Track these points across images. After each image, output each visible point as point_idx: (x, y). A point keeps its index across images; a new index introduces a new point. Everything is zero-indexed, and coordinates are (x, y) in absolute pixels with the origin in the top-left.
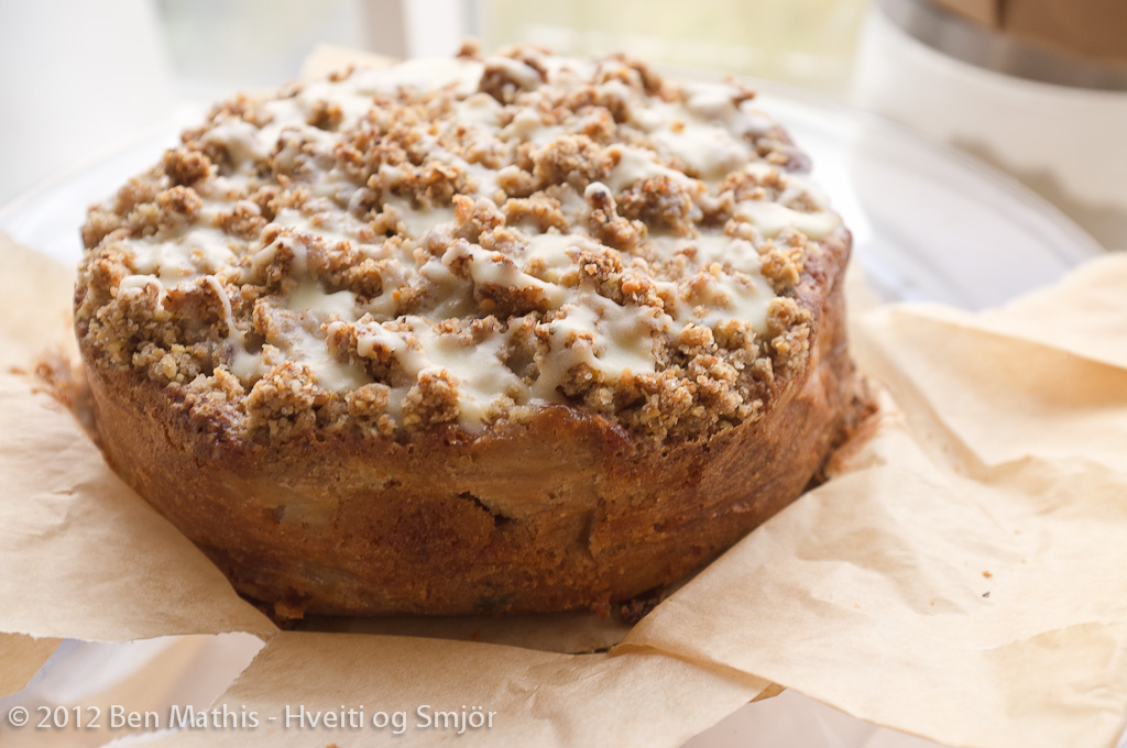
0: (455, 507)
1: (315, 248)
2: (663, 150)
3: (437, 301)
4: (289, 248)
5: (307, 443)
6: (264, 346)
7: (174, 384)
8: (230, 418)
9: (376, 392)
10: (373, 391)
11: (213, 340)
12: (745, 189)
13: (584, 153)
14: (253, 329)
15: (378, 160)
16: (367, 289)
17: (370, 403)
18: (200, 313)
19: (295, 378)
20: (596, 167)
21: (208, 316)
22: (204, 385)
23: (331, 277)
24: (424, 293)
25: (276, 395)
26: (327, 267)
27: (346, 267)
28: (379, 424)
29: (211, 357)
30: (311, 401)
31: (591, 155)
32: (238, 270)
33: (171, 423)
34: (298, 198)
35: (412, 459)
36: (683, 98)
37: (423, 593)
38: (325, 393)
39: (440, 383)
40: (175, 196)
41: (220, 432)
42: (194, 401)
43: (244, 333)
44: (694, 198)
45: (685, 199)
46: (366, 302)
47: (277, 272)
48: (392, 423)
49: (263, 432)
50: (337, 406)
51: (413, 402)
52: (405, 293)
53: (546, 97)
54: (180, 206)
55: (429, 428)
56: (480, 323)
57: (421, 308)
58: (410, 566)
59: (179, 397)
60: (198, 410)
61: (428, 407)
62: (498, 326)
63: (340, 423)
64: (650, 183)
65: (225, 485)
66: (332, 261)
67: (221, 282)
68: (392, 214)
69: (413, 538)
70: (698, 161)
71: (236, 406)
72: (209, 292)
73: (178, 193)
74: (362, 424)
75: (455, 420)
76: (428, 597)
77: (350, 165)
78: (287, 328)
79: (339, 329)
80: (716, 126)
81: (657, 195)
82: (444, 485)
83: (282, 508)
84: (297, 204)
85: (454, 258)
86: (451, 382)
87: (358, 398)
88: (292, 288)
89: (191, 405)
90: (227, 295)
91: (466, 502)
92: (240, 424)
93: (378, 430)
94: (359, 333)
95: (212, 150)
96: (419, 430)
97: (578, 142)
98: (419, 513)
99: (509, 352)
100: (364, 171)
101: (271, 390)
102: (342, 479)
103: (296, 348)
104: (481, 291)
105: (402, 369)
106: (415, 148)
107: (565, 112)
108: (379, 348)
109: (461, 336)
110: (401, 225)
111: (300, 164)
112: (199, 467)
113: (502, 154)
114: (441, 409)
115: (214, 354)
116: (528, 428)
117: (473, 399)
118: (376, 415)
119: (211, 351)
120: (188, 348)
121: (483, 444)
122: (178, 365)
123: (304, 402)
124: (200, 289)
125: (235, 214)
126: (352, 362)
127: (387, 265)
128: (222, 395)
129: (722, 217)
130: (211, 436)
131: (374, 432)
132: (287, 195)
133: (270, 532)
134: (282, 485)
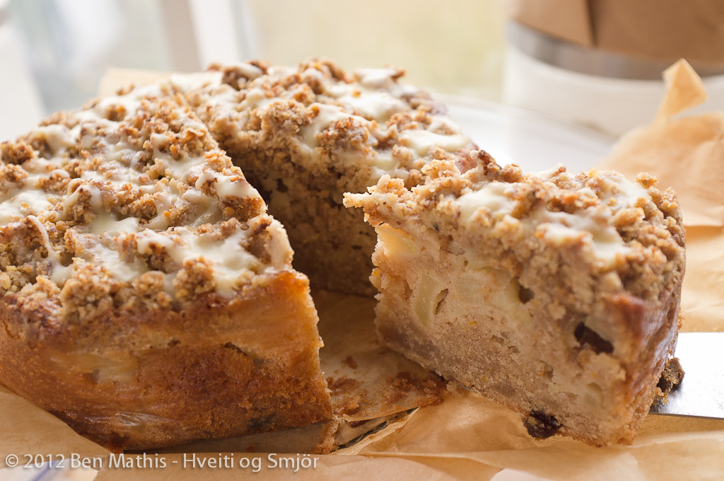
0: (223, 355)
1: (107, 190)
2: (347, 107)
3: (196, 216)
4: (87, 191)
5: (108, 320)
6: (73, 259)
7: (9, 293)
8: (51, 310)
9: (154, 277)
10: (151, 277)
11: (37, 260)
12: (404, 124)
13: (293, 109)
14: (66, 250)
15: (149, 131)
16: (146, 215)
17: (150, 285)
18: (26, 243)
19: (95, 274)
20: (302, 117)
21: (32, 244)
22: (31, 290)
23: (119, 209)
24: (186, 211)
25: (81, 288)
26: (116, 202)
27: (129, 201)
28: (158, 299)
29: (36, 271)
30: (107, 289)
31: (298, 110)
32: (53, 212)
33: (9, 320)
34: (95, 163)
35: (185, 321)
36: (358, 79)
37: (209, 422)
38: (118, 283)
39: (199, 265)
40: (7, 170)
41: (44, 320)
42: (24, 301)
43: (59, 252)
44: (372, 131)
45: (364, 130)
46: (146, 222)
47: (80, 208)
48: (168, 298)
49: (75, 316)
50: (127, 291)
51: (181, 281)
52: (173, 213)
53: (267, 81)
54: (12, 177)
55: (194, 298)
56: (226, 224)
57: (185, 221)
58: (196, 403)
59: (12, 300)
60: (26, 307)
61: (192, 283)
62: (239, 225)
63: (130, 303)
64: (341, 123)
65: (52, 359)
66: (119, 197)
67: (41, 220)
68: (161, 164)
69: (196, 382)
70: (372, 111)
71: (55, 301)
72: (31, 226)
73: (9, 168)
74: (147, 301)
75: (213, 290)
76: (212, 424)
77: (130, 137)
78: (90, 245)
79: (125, 239)
80: (382, 92)
81: (346, 130)
82: (211, 339)
83: (97, 372)
84: (95, 167)
85: (204, 181)
86: (207, 263)
87: (141, 282)
88: (93, 219)
89: (22, 305)
90: (44, 228)
91: (231, 351)
92: (57, 313)
93: (158, 303)
94: (138, 237)
95: (36, 144)
96: (188, 300)
97: (289, 103)
98: (197, 363)
99: (249, 242)
100: (140, 140)
101: (78, 284)
102: (137, 343)
103: (97, 257)
104: (224, 202)
105: (172, 261)
106: (174, 122)
107: (280, 89)
108: (153, 246)
109: (214, 234)
110: (168, 171)
111: (96, 142)
112: (32, 349)
113: (237, 120)
114: (201, 283)
115: (38, 269)
116: (266, 290)
117: (225, 275)
118: (156, 293)
119: (36, 267)
120: (19, 267)
121: (235, 305)
122: (12, 279)
123: (102, 291)
124: (25, 225)
125: (51, 178)
126: (136, 259)
127: (158, 196)
128: (45, 295)
129: (391, 142)
130: (37, 324)
131: (155, 306)
132: (88, 162)
133: (91, 392)
134: (93, 353)
